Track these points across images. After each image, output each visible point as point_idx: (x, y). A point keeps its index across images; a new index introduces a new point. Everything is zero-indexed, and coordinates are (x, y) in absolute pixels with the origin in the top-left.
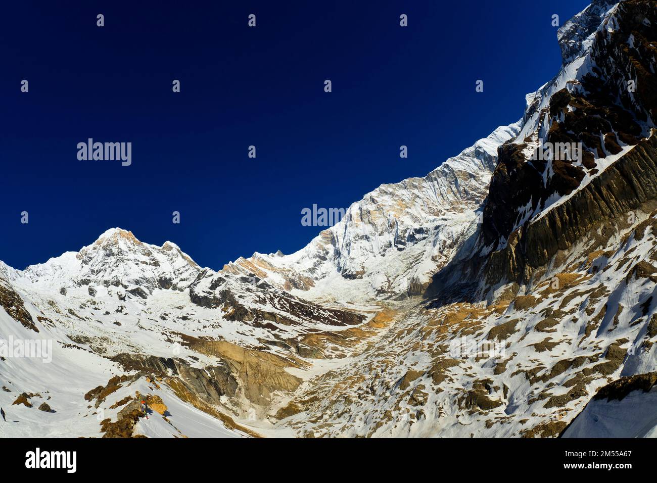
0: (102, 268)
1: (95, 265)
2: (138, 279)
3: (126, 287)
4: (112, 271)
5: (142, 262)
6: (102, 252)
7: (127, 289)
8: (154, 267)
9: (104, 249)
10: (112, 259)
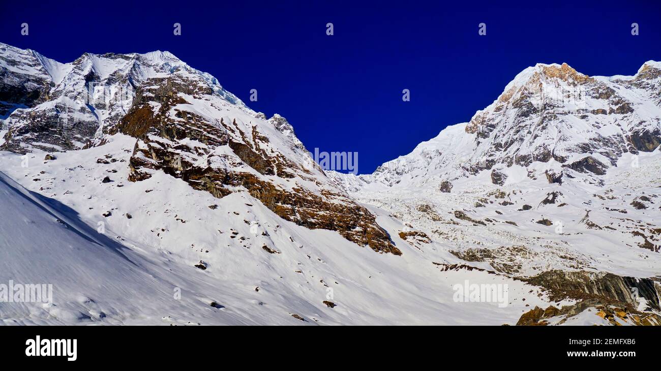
0: (515, 137)
1: (501, 136)
2: (587, 142)
3: (562, 160)
4: (535, 138)
5: (594, 112)
6: (513, 112)
7: (566, 163)
8: (620, 116)
9: (517, 105)
10: (535, 119)
